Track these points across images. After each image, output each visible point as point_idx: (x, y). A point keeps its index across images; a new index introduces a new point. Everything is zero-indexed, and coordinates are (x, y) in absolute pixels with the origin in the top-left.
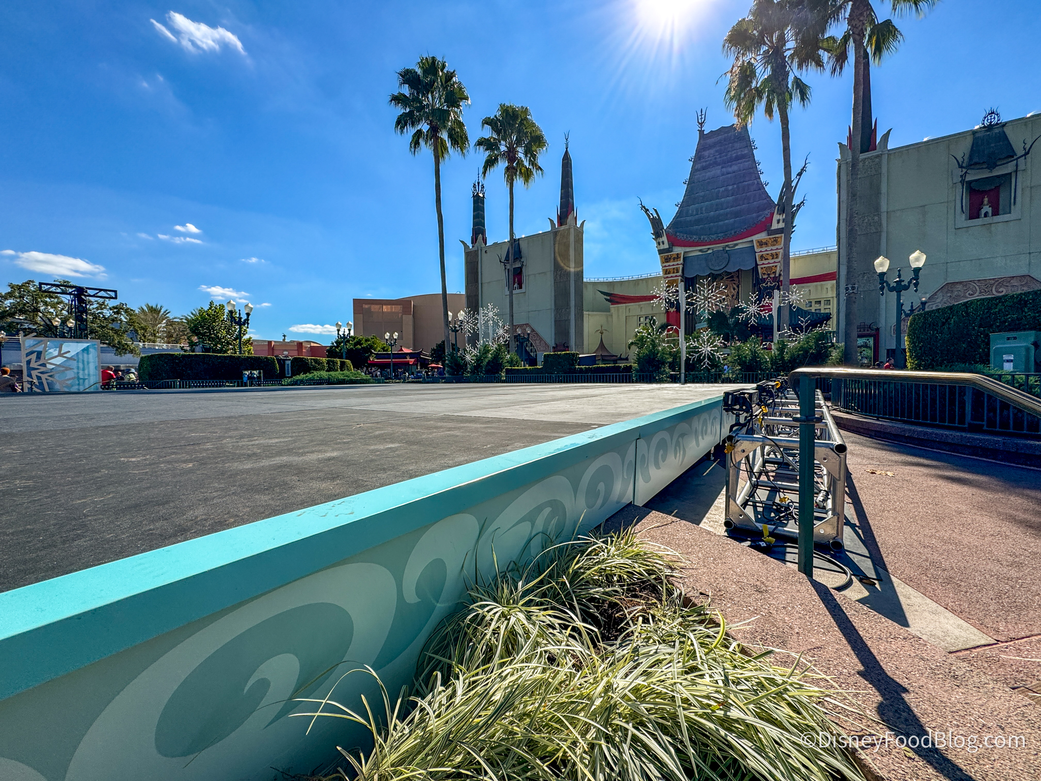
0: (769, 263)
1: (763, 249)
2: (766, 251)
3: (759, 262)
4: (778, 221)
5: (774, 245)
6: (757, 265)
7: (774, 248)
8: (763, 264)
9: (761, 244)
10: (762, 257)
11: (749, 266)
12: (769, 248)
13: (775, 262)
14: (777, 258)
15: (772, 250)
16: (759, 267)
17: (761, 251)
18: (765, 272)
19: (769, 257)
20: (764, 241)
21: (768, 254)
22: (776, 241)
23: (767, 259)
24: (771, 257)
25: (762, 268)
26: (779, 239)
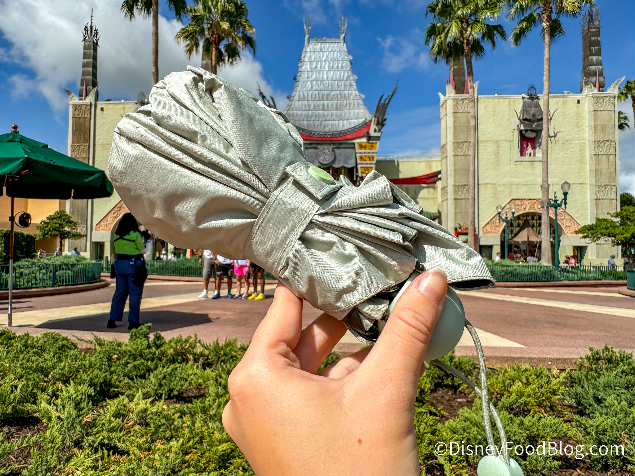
0: (367, 164)
1: (363, 151)
2: (365, 153)
3: (359, 162)
4: (375, 131)
5: (370, 149)
6: (357, 165)
7: (371, 151)
8: (362, 164)
9: (361, 146)
10: (361, 158)
11: (350, 165)
12: (367, 151)
13: (371, 164)
14: (373, 160)
15: (369, 153)
16: (359, 166)
17: (361, 153)
18: (363, 171)
19: (367, 159)
20: (364, 144)
21: (366, 156)
22: (372, 146)
23: (365, 160)
24: (368, 159)
25: (361, 168)
26: (374, 145)
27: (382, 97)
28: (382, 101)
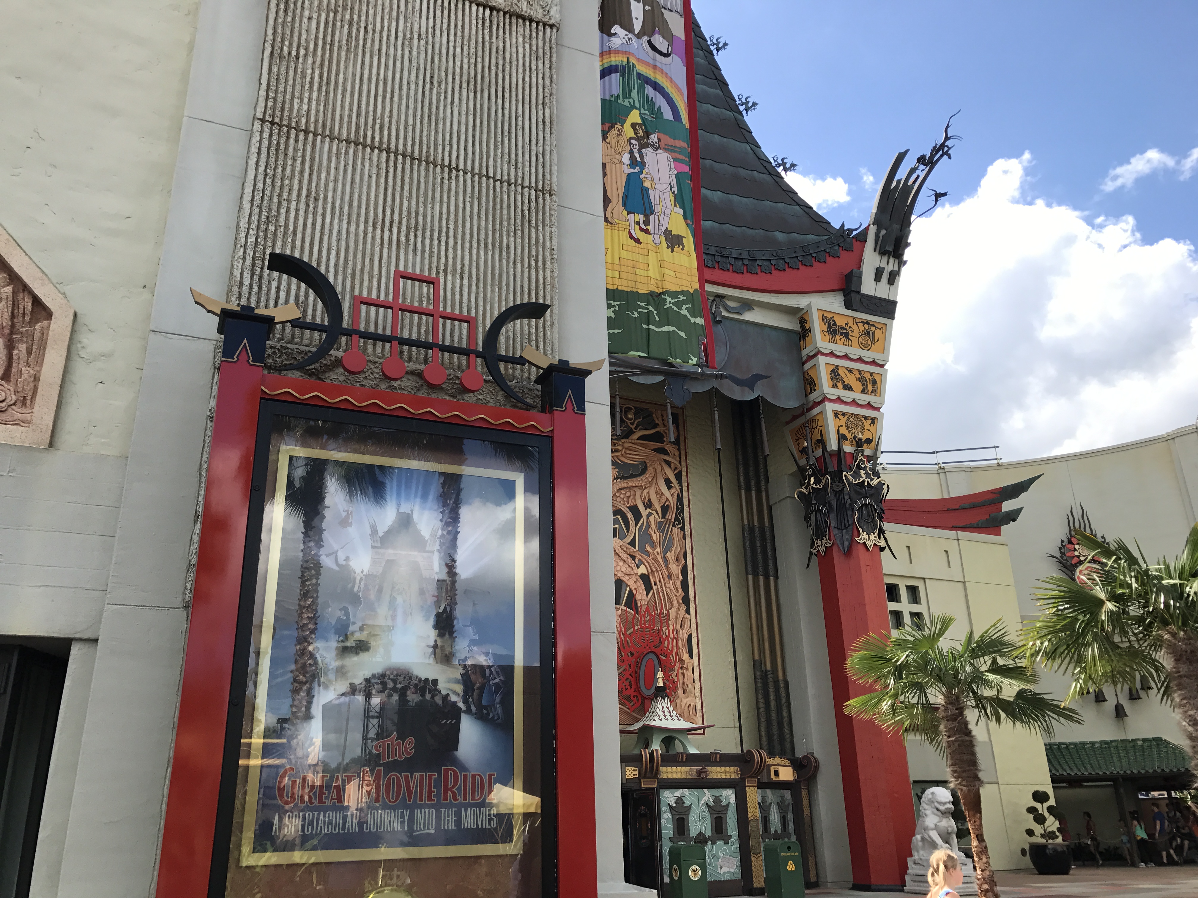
0: (854, 403)
1: (840, 349)
2: (847, 358)
3: (825, 389)
4: (878, 276)
5: (866, 347)
7: (868, 355)
8: (839, 400)
9: (831, 328)
10: (835, 376)
11: (793, 396)
12: (855, 352)
13: (869, 406)
14: (874, 392)
15: (860, 360)
16: (826, 408)
17: (832, 354)
18: (843, 431)
19: (851, 380)
20: (840, 322)
21: (850, 371)
22: (869, 334)
23: (848, 387)
24: (857, 385)
25: (836, 414)
26: (878, 334)
27: (900, 158)
28: (902, 174)
